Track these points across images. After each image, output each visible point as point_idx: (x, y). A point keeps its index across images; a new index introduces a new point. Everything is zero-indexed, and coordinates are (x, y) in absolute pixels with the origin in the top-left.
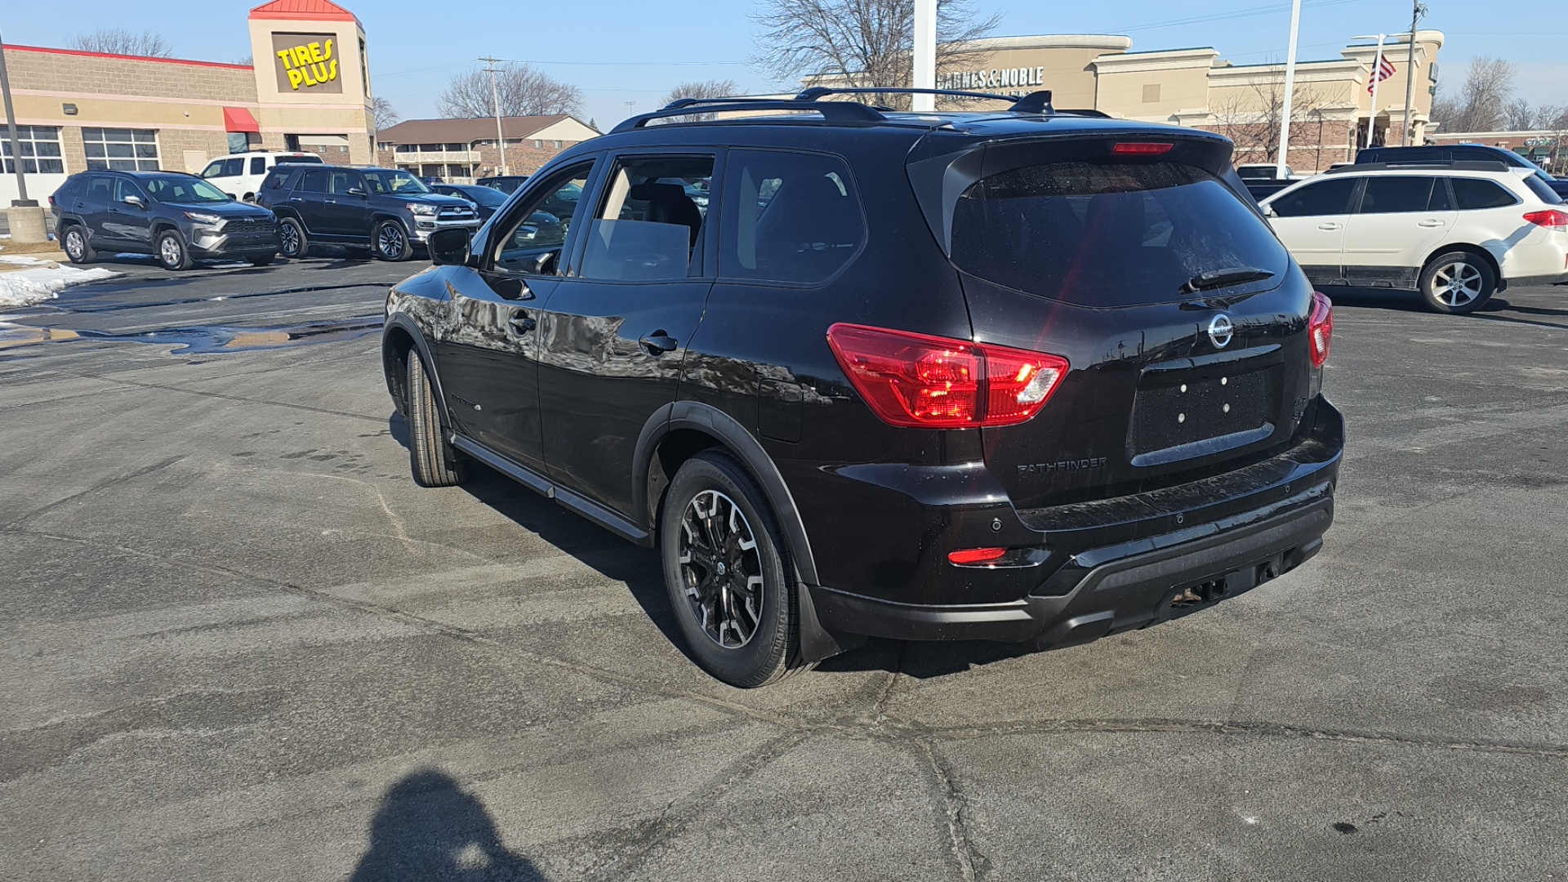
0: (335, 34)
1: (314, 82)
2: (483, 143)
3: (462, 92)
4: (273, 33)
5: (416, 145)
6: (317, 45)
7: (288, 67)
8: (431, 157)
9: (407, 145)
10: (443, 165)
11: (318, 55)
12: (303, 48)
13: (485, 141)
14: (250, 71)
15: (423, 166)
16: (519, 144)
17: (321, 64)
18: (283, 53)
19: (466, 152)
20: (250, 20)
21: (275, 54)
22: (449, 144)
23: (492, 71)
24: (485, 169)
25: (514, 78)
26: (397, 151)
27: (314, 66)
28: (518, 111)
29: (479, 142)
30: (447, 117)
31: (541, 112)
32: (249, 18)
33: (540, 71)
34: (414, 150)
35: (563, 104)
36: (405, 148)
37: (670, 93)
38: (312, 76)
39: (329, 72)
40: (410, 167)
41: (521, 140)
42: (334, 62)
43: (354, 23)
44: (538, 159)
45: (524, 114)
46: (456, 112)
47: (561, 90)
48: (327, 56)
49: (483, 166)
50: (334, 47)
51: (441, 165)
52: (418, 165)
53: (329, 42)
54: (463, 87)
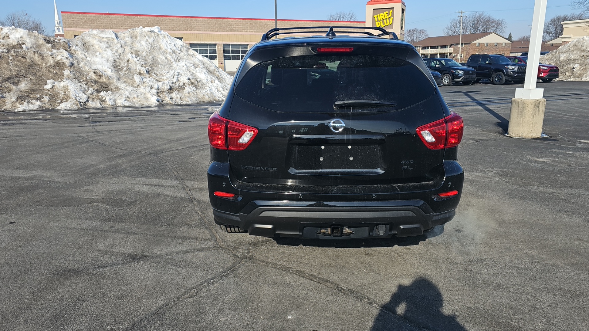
0: (393, 8)
1: (384, 26)
2: (455, 45)
3: (454, 25)
4: (373, 9)
5: (429, 47)
6: (387, 12)
7: (376, 21)
8: (434, 51)
9: (426, 47)
10: (438, 54)
11: (387, 16)
12: (382, 14)
13: (456, 44)
14: (364, 23)
15: (430, 54)
16: (469, 45)
17: (388, 19)
18: (375, 16)
19: (447, 49)
20: (367, 6)
21: (373, 17)
22: (442, 46)
23: (461, 16)
24: (454, 55)
25: (477, 18)
26: (422, 49)
27: (385, 20)
28: (476, 31)
29: (453, 44)
30: (447, 35)
31: (486, 31)
32: (367, 5)
33: (488, 14)
34: (428, 48)
35: (497, 28)
36: (425, 48)
37: (550, 20)
38: (384, 23)
39: (390, 22)
40: (425, 55)
41: (470, 43)
42: (392, 18)
43: (401, 3)
44: (477, 50)
45: (479, 32)
46: (451, 33)
47: (497, 22)
48: (390, 16)
49: (453, 54)
50: (393, 13)
51: (437, 54)
52: (428, 54)
53: (391, 11)
54: (455, 23)
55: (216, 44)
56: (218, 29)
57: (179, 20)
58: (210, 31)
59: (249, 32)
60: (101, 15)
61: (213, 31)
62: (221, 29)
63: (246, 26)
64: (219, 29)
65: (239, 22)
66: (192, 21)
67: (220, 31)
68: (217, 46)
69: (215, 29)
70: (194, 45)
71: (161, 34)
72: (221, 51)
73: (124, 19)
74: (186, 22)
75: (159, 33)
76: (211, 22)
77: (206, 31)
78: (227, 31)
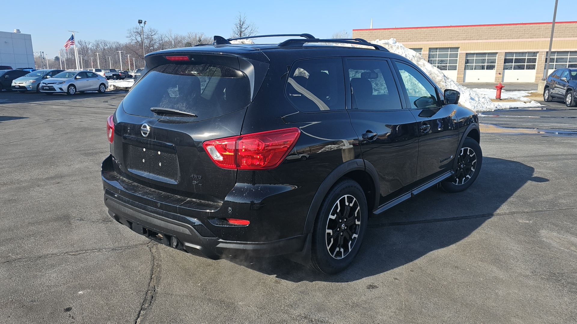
55: (497, 53)
56: (502, 36)
57: (458, 30)
58: (492, 39)
59: (542, 38)
60: (384, 30)
61: (495, 39)
62: (506, 36)
63: (539, 31)
64: (504, 36)
65: (531, 27)
66: (472, 30)
67: (503, 39)
68: (497, 55)
69: (498, 36)
70: (471, 55)
71: (395, 46)
72: (502, 61)
73: (404, 32)
74: (466, 31)
75: (394, 45)
76: (495, 29)
77: (487, 39)
78: (512, 38)
